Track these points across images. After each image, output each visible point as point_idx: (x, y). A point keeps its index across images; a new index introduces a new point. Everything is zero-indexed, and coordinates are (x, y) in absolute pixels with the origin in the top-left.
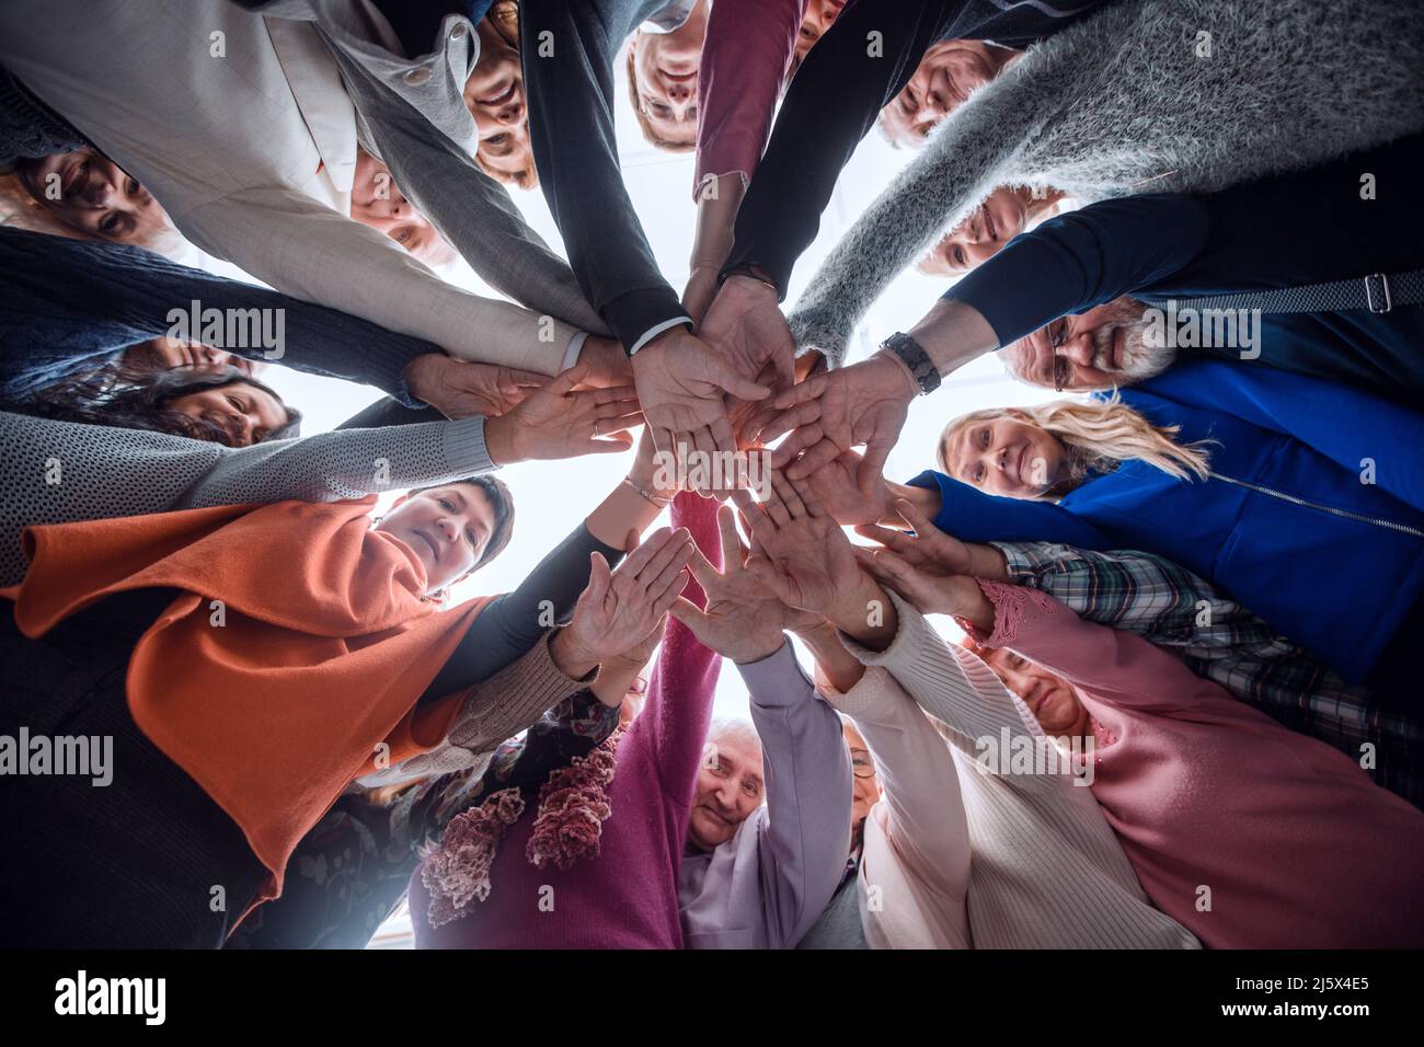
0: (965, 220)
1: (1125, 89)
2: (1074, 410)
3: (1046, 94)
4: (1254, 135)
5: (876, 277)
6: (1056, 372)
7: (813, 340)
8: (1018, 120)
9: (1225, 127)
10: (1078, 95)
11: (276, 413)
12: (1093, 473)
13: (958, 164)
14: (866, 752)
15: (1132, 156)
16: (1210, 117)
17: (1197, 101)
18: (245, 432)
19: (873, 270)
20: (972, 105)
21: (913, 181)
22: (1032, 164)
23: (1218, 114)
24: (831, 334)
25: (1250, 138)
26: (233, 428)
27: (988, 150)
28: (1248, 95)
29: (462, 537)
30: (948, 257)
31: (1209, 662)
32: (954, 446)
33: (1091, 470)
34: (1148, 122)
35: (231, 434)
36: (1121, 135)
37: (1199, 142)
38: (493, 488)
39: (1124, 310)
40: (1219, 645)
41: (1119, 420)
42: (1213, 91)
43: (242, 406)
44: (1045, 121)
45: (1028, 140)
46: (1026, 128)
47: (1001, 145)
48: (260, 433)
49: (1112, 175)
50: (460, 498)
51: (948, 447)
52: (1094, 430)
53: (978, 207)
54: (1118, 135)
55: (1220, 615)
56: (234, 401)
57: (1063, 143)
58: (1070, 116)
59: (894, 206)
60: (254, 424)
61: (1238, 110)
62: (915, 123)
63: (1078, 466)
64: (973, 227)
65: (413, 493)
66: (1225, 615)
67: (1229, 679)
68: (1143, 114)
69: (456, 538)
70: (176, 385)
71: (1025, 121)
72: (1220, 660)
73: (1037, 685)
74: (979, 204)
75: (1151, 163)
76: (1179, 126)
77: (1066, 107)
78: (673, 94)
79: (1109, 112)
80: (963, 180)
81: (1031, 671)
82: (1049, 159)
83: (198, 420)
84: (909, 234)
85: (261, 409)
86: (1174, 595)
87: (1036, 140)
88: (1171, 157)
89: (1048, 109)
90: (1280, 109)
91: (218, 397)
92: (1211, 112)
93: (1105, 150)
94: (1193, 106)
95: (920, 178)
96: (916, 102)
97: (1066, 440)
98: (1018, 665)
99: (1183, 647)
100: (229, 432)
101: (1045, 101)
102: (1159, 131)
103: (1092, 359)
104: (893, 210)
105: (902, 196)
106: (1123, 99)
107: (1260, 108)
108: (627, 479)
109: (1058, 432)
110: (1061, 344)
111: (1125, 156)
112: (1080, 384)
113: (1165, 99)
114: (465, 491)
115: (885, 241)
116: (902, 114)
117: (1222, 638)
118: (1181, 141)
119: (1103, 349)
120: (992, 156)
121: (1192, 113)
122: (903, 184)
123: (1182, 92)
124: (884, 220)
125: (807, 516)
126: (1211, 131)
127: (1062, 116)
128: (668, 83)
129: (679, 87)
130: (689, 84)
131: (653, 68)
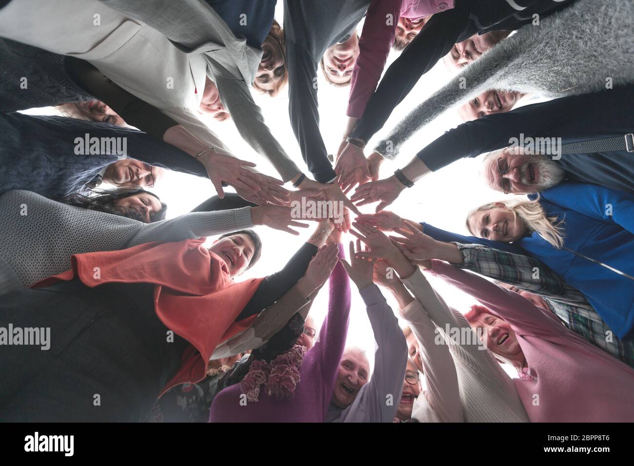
6: (505, 185)
29: (243, 254)
38: (253, 235)
43: (146, 203)
50: (241, 239)
51: (470, 223)
56: (142, 200)
60: (150, 210)
62: (458, 63)
69: (240, 255)
78: (339, 67)
83: (128, 208)
85: (153, 204)
91: (136, 199)
96: (459, 55)
103: (519, 180)
110: (505, 173)
112: (515, 191)
114: (241, 236)
119: (525, 175)
128: (338, 63)
129: (342, 65)
130: (346, 63)
131: (332, 56)
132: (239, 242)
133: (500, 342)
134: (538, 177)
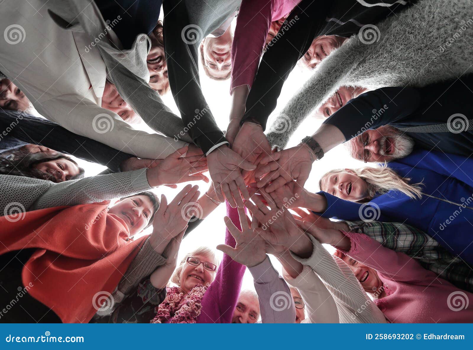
0: (329, 98)
1: (387, 52)
2: (370, 170)
3: (358, 53)
4: (434, 68)
5: (298, 121)
6: (364, 155)
7: (275, 143)
8: (348, 63)
9: (423, 65)
10: (370, 54)
11: (75, 170)
12: (378, 194)
13: (327, 79)
14: (301, 298)
15: (390, 75)
16: (418, 61)
17: (413, 56)
18: (63, 177)
19: (296, 118)
20: (331, 56)
21: (310, 85)
22: (354, 79)
23: (421, 60)
24: (282, 141)
25: (432, 68)
26: (57, 175)
27: (338, 73)
28: (431, 54)
29: (142, 214)
30: (324, 113)
31: (430, 264)
32: (324, 182)
33: (377, 193)
34: (396, 63)
35: (57, 178)
36: (386, 68)
37: (414, 70)
38: (153, 196)
39: (391, 132)
40: (433, 259)
41: (387, 174)
42: (418, 52)
43: (62, 167)
44: (358, 63)
45: (352, 70)
46: (351, 66)
47: (343, 72)
48: (68, 177)
49: (383, 82)
50: (141, 200)
51: (322, 183)
52: (378, 178)
53: (334, 93)
54: (385, 68)
55: (433, 246)
56: (59, 165)
57: (364, 71)
58: (366, 61)
59: (304, 94)
60: (66, 174)
61: (428, 59)
62: (310, 64)
63: (372, 191)
64: (333, 101)
65: (122, 199)
66: (435, 247)
67: (437, 271)
68: (394, 61)
69: (140, 215)
70: (37, 159)
71: (351, 63)
72: (434, 264)
73: (361, 270)
74: (334, 92)
75: (397, 78)
76: (407, 65)
77: (365, 58)
78: (218, 61)
79: (381, 60)
80: (329, 84)
81: (358, 265)
82: (360, 77)
83: (45, 172)
84: (309, 105)
85: (69, 169)
86: (414, 236)
87: (354, 69)
88: (405, 75)
89: (359, 59)
90: (443, 59)
91: (54, 163)
92: (418, 60)
93: (380, 73)
94: (412, 58)
95: (313, 84)
96: (310, 57)
97: (367, 181)
98: (353, 263)
99: (420, 259)
100: (56, 177)
101: (358, 56)
102: (399, 66)
103: (378, 151)
104: (303, 96)
105: (306, 91)
106: (386, 55)
107: (435, 58)
108: (206, 193)
109: (364, 178)
110: (367, 145)
111: (387, 76)
112: (373, 161)
113: (401, 55)
114: (142, 198)
115: (301, 108)
116: (305, 61)
117: (434, 256)
118: (408, 70)
119: (382, 147)
120: (339, 76)
121: (411, 60)
122: (307, 86)
123: (407, 53)
124: (300, 100)
125: (277, 208)
126: (418, 66)
127: (364, 61)
128: (216, 56)
129: (220, 58)
130: (224, 57)
131: (211, 51)
132: (139, 203)
133: (363, 280)
134: (394, 150)
